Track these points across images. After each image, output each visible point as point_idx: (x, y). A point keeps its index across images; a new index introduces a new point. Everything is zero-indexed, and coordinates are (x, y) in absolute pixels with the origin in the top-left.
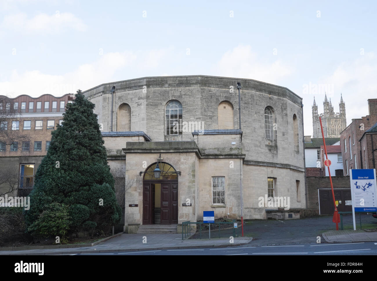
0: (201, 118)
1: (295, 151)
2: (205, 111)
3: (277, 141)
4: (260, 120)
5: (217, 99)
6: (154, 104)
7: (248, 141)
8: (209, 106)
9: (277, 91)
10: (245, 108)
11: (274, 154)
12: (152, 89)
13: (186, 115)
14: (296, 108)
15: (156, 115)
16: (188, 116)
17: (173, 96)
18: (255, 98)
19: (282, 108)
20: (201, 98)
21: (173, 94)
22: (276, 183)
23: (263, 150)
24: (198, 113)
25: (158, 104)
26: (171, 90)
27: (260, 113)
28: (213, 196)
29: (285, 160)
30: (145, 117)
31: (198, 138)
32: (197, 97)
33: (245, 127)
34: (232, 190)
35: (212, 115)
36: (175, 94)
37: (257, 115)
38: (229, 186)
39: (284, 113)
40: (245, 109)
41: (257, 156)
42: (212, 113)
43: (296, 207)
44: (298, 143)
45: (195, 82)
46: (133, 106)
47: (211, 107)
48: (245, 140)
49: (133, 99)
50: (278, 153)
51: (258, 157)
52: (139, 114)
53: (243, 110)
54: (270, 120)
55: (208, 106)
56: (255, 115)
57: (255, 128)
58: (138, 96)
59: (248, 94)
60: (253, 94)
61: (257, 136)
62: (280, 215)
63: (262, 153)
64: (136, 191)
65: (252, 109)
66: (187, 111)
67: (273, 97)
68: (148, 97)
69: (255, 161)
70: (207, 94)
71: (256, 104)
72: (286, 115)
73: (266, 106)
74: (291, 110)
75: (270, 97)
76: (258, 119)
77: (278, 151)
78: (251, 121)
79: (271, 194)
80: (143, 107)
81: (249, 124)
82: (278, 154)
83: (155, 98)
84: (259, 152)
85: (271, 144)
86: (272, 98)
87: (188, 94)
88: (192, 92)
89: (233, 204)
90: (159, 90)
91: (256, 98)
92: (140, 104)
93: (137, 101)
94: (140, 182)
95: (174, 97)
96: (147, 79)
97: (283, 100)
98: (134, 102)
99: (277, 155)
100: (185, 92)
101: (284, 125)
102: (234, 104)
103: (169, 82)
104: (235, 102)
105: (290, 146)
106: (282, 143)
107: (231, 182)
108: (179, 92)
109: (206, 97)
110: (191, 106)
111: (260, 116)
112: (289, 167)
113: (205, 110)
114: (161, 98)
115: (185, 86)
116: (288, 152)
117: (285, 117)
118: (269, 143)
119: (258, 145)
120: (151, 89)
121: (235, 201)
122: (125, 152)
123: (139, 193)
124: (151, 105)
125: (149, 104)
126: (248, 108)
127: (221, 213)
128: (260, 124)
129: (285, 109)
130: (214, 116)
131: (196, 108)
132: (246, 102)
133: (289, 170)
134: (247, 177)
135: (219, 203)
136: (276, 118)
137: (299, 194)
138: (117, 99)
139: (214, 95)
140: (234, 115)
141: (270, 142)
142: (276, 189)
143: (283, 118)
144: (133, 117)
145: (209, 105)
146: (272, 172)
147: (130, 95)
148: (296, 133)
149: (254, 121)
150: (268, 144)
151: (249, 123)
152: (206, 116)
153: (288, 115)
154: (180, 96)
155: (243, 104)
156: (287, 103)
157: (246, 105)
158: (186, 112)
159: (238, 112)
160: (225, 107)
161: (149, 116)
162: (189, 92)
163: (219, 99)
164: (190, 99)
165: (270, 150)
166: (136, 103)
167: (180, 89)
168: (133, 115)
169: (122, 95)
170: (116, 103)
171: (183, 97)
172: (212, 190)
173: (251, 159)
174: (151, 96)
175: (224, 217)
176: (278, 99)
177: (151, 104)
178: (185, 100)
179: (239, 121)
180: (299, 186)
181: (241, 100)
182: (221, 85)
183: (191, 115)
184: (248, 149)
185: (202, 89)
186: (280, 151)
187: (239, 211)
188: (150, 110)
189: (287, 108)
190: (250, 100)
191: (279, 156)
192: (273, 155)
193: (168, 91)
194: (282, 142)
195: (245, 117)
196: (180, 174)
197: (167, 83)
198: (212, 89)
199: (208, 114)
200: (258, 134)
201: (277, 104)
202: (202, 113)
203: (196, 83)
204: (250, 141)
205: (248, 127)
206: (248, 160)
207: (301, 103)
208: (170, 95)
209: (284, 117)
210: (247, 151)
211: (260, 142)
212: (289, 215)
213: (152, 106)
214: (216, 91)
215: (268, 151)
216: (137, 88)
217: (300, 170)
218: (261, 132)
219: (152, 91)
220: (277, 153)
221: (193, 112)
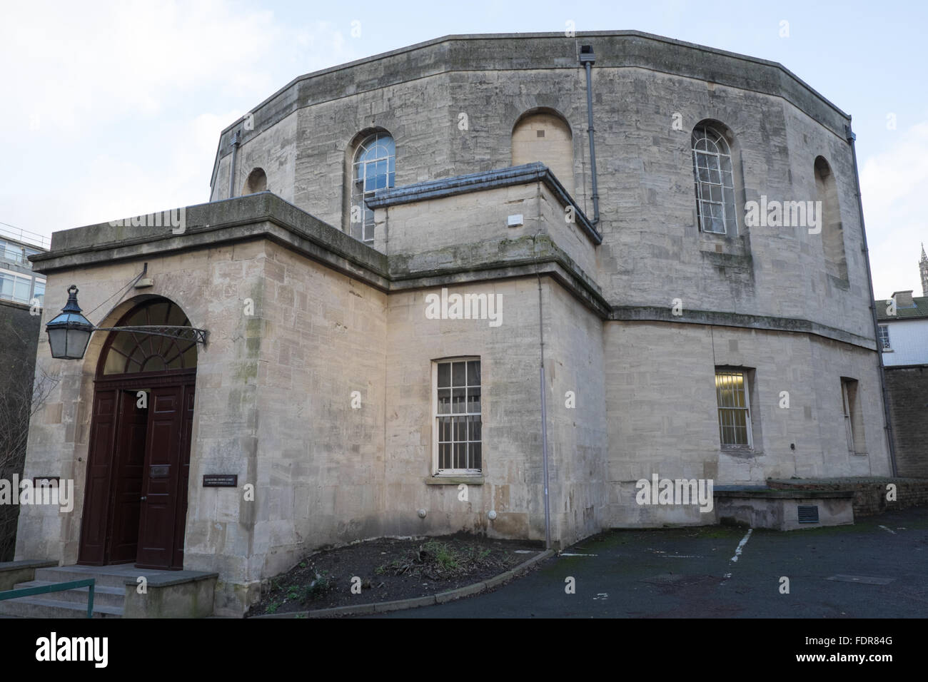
0: (449, 170)
1: (827, 275)
2: (463, 148)
3: (749, 238)
4: (675, 167)
5: (506, 105)
6: (316, 152)
7: (625, 238)
8: (478, 131)
9: (741, 73)
10: (611, 128)
11: (737, 282)
12: (313, 109)
13: (406, 168)
14: (826, 141)
15: (322, 185)
16: (412, 172)
17: (370, 116)
18: (652, 92)
19: (763, 128)
20: (450, 106)
21: (369, 111)
22: (755, 389)
23: (690, 270)
24: (441, 158)
25: (326, 148)
26: (364, 100)
27: (672, 141)
28: (441, 439)
29: (788, 306)
30: (293, 196)
31: (387, 218)
32: (438, 106)
33: (615, 189)
34: (509, 413)
35: (489, 160)
36: (373, 109)
37: (663, 149)
38: (496, 395)
39: (772, 143)
40: (614, 130)
41: (666, 288)
42: (489, 151)
43: (846, 475)
44: (844, 252)
45: (432, 61)
46: (270, 170)
47: (488, 131)
48: (617, 236)
49: (272, 151)
50: (756, 279)
51: (669, 294)
52: (281, 190)
53: (606, 135)
54: (719, 170)
55: (474, 130)
56: (655, 149)
57: (653, 193)
58: (282, 137)
59: (622, 80)
60: (644, 78)
61: (663, 219)
62: (765, 509)
63: (686, 278)
64: (60, 422)
65: (638, 129)
66: (407, 155)
67: (724, 91)
68: (301, 135)
69: (655, 308)
70: (471, 94)
71: (657, 113)
72: (784, 151)
73: (697, 120)
74: (805, 141)
75: (714, 92)
76: (667, 162)
77: (757, 273)
78: (635, 169)
79: (737, 429)
80: (290, 166)
81: (631, 180)
82: (757, 285)
83: (321, 132)
84: (673, 275)
85: (725, 250)
86: (724, 94)
87: (412, 102)
88: (422, 93)
89: (510, 468)
90: (331, 106)
91: (655, 93)
92: (283, 160)
93: (278, 155)
94: (74, 383)
95: (371, 119)
96: (301, 83)
97: (766, 102)
98: (273, 160)
99: (753, 286)
100: (403, 97)
101: (775, 185)
102: (572, 115)
103: (360, 77)
104: (576, 108)
105: (803, 255)
106: (773, 245)
107: (505, 380)
108: (386, 103)
109: (467, 103)
110: (422, 139)
111: (675, 151)
112: (803, 330)
113: (464, 143)
114: (335, 129)
115: (403, 78)
116: (799, 276)
117: (778, 157)
118: (718, 247)
119: (671, 253)
120: (310, 110)
121: (521, 457)
123: (68, 428)
124: (309, 156)
125: (304, 154)
126: (625, 127)
127: (464, 509)
128: (674, 178)
129: (779, 131)
130: (498, 161)
131: (434, 141)
132: (616, 105)
133: (806, 340)
134: (628, 366)
135: (463, 466)
136: (742, 161)
137: (858, 428)
138: (244, 161)
139: (497, 94)
140: (575, 153)
141: (722, 242)
142: (755, 409)
143: (769, 161)
145: (478, 128)
146: (733, 346)
147: (267, 142)
148: (835, 221)
149: (647, 169)
150: (713, 248)
151: (630, 177)
152: (468, 163)
153: (790, 152)
154: (390, 114)
155: (603, 115)
156: (782, 111)
157: (616, 117)
158: (405, 158)
159: (587, 142)
160: (541, 134)
161: (304, 189)
162: (415, 97)
163: (517, 104)
164: (419, 118)
165: (721, 269)
166: (278, 158)
167: (388, 92)
169: (254, 146)
170: (241, 173)
171: (398, 113)
172: (435, 413)
173: (642, 300)
174: (309, 131)
175: (477, 526)
176: (746, 97)
177: (310, 151)
178: (405, 123)
179: (589, 172)
180: (857, 401)
181: (597, 101)
182: (522, 61)
183: (419, 168)
184: (630, 267)
185: (453, 80)
186: (765, 274)
187: (536, 502)
188: (304, 172)
189: (785, 129)
190: (629, 99)
191: (760, 290)
192: (734, 285)
193: (355, 105)
194: (771, 243)
195: (612, 156)
196: (205, 343)
197: (352, 81)
198: (491, 74)
199: (477, 157)
200: (668, 212)
201: (745, 114)
202: (455, 154)
203: (435, 65)
204: (637, 238)
205: (625, 189)
206: (628, 304)
207: (848, 129)
208: (361, 116)
209: (774, 157)
210: (626, 272)
211: (676, 241)
212: (800, 509)
213: (312, 159)
214: (504, 80)
215: (712, 271)
216: (282, 116)
217: (856, 342)
218: (680, 205)
219: (313, 115)
220: (754, 281)
221: (425, 156)
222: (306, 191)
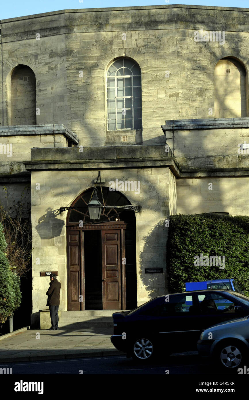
0: (178, 93)
5: (211, 53)
6: (83, 67)
8: (195, 69)
12: (78, 36)
13: (150, 88)
16: (153, 91)
17: (122, 49)
20: (178, 52)
21: (122, 45)
24: (173, 85)
25: (91, 66)
26: (118, 37)
30: (66, 95)
31: (173, 137)
32: (171, 50)
35: (201, 88)
36: (125, 44)
45: (166, 19)
46: (39, 70)
49: (39, 57)
52: (52, 88)
55: (193, 69)
58: (50, 49)
64: (54, 245)
66: (150, 80)
83: (85, 53)
87: (153, 45)
88: (159, 40)
90: (92, 36)
92: (54, 66)
93: (47, 61)
95: (124, 51)
96: (68, 15)
98: (41, 63)
100: (146, 40)
103: (113, 21)
108: (134, 42)
110: (159, 70)
115: (146, 28)
120: (76, 36)
122: (30, 168)
130: (206, 89)
138: (7, 56)
139: (205, 45)
144: (40, 93)
147: (33, 48)
152: (190, 90)
154: (137, 50)
158: (149, 81)
160: (228, 70)
161: (74, 91)
162: (155, 41)
163: (217, 53)
166: (47, 64)
167: (135, 34)
168: (40, 91)
169: (17, 47)
171: (143, 50)
174: (76, 50)
177: (78, 66)
182: (220, 25)
183: (159, 89)
185: (180, 34)
193: (111, 39)
196: (139, 212)
197: (108, 21)
199: (195, 86)
203: (168, 22)
208: (115, 47)
213: (79, 71)
216: (48, 34)
221: (162, 82)
222: (76, 93)
